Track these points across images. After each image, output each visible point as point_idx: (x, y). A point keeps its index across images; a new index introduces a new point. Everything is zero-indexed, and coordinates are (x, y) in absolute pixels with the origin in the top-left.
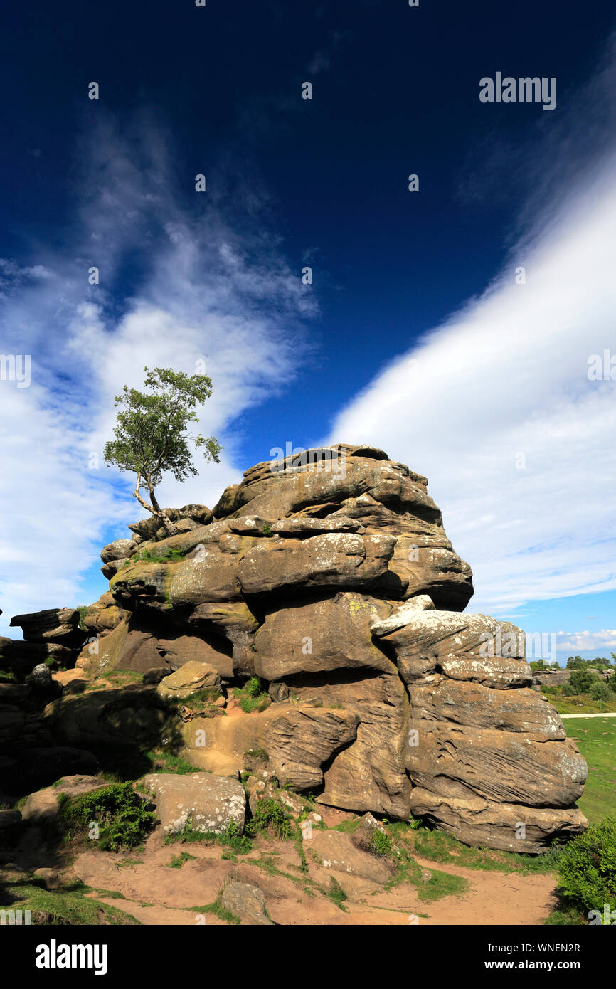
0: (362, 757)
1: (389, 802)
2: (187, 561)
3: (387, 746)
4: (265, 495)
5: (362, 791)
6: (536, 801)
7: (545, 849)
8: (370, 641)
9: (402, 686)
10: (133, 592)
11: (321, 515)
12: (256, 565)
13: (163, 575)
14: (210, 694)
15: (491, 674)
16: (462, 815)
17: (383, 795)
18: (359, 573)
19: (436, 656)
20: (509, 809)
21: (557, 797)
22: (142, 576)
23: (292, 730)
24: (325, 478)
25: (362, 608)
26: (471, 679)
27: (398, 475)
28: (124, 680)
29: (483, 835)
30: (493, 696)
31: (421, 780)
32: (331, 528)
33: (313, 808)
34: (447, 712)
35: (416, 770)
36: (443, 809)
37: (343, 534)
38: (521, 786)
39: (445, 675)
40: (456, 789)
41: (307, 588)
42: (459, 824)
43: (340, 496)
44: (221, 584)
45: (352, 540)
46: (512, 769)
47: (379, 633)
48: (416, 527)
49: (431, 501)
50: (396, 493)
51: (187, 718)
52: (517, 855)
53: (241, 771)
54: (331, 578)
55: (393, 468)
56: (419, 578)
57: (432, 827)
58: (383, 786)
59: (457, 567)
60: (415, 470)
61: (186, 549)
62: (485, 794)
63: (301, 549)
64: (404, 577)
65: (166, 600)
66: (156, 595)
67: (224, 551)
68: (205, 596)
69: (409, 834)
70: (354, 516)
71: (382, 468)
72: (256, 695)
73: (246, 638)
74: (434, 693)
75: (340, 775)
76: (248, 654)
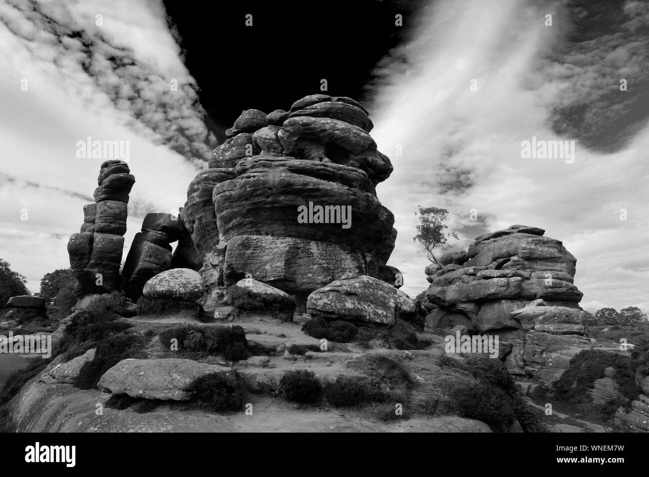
0: (514, 357)
1: (520, 371)
2: (451, 286)
3: (520, 353)
4: (483, 252)
5: (514, 368)
8: (511, 318)
9: (523, 333)
12: (472, 290)
13: (443, 292)
17: (519, 369)
18: (506, 293)
19: (533, 323)
22: (434, 293)
25: (509, 306)
26: (544, 331)
30: (550, 336)
31: (528, 363)
34: (535, 342)
35: (526, 360)
36: (534, 372)
37: (499, 278)
39: (535, 330)
40: (537, 366)
41: (489, 299)
44: (463, 297)
45: (501, 281)
47: (514, 315)
54: (496, 295)
58: (518, 366)
61: (450, 281)
63: (486, 284)
65: (446, 302)
66: (443, 300)
67: (463, 282)
68: (458, 301)
73: (474, 316)
74: (532, 336)
76: (476, 322)
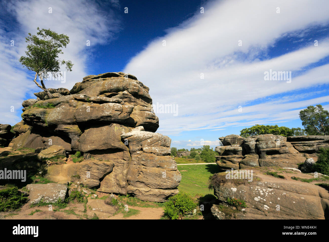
0: (114, 177)
1: (121, 190)
2: (55, 108)
3: (122, 173)
4: (90, 87)
5: (113, 187)
6: (165, 188)
7: (166, 201)
8: (121, 140)
9: (129, 154)
10: (31, 118)
11: (110, 96)
12: (82, 112)
13: (45, 113)
14: (61, 157)
15: (158, 151)
16: (143, 192)
17: (119, 188)
18: (119, 117)
19: (142, 145)
20: (157, 190)
21: (171, 186)
22: (35, 112)
23: (90, 168)
24: (113, 83)
25: (119, 129)
26: (151, 153)
27: (138, 85)
28: (27, 151)
29: (148, 198)
30: (157, 158)
31: (131, 183)
32: (111, 101)
33: (95, 193)
34: (142, 162)
35: (130, 180)
36: (137, 191)
37: (115, 104)
38: (161, 184)
39: (143, 151)
40: (142, 185)
41: (100, 121)
42: (141, 195)
43: (117, 90)
44: (68, 118)
45: (118, 106)
46: (159, 179)
47: (123, 137)
48: (143, 104)
49: (149, 96)
50: (137, 91)
51: (50, 165)
52: (157, 203)
53: (69, 182)
54: (109, 118)
55: (137, 83)
56: (141, 121)
57: (133, 196)
58: (119, 185)
59: (154, 118)
60: (145, 85)
61: (55, 104)
62: (150, 186)
63: (99, 107)
64: (136, 120)
65: (45, 122)
66: (41, 120)
67: (71, 106)
68: (62, 122)
69: (126, 199)
70: (121, 98)
71: (133, 82)
72: (79, 157)
73: (76, 137)
74: (139, 157)
75: (106, 182)
76: (77, 143)
